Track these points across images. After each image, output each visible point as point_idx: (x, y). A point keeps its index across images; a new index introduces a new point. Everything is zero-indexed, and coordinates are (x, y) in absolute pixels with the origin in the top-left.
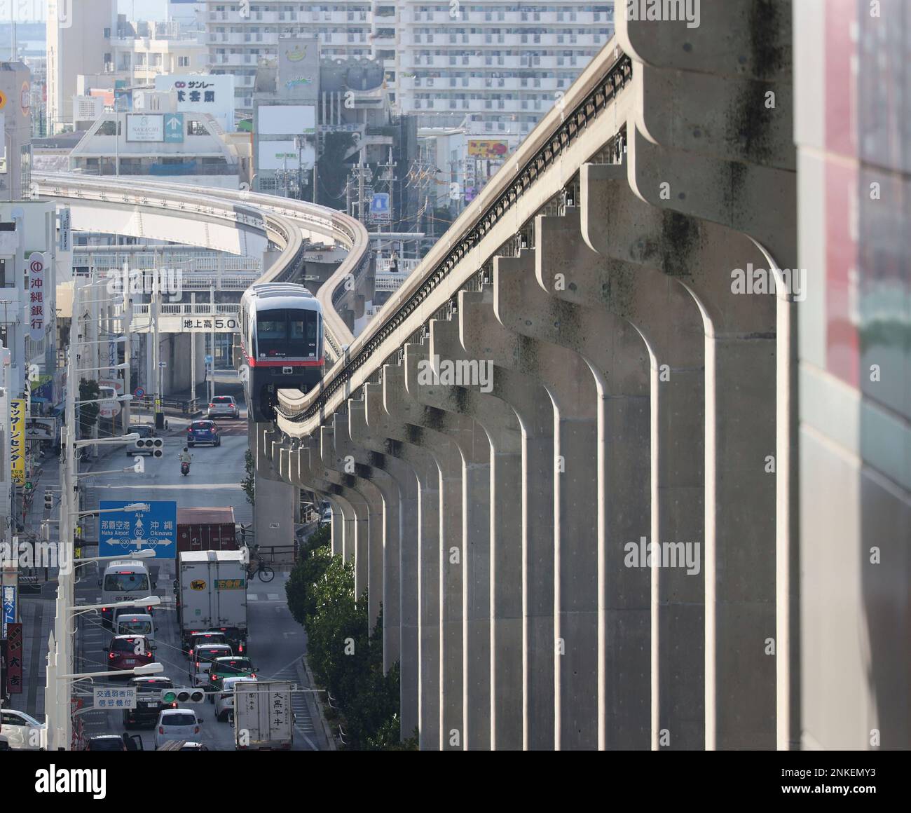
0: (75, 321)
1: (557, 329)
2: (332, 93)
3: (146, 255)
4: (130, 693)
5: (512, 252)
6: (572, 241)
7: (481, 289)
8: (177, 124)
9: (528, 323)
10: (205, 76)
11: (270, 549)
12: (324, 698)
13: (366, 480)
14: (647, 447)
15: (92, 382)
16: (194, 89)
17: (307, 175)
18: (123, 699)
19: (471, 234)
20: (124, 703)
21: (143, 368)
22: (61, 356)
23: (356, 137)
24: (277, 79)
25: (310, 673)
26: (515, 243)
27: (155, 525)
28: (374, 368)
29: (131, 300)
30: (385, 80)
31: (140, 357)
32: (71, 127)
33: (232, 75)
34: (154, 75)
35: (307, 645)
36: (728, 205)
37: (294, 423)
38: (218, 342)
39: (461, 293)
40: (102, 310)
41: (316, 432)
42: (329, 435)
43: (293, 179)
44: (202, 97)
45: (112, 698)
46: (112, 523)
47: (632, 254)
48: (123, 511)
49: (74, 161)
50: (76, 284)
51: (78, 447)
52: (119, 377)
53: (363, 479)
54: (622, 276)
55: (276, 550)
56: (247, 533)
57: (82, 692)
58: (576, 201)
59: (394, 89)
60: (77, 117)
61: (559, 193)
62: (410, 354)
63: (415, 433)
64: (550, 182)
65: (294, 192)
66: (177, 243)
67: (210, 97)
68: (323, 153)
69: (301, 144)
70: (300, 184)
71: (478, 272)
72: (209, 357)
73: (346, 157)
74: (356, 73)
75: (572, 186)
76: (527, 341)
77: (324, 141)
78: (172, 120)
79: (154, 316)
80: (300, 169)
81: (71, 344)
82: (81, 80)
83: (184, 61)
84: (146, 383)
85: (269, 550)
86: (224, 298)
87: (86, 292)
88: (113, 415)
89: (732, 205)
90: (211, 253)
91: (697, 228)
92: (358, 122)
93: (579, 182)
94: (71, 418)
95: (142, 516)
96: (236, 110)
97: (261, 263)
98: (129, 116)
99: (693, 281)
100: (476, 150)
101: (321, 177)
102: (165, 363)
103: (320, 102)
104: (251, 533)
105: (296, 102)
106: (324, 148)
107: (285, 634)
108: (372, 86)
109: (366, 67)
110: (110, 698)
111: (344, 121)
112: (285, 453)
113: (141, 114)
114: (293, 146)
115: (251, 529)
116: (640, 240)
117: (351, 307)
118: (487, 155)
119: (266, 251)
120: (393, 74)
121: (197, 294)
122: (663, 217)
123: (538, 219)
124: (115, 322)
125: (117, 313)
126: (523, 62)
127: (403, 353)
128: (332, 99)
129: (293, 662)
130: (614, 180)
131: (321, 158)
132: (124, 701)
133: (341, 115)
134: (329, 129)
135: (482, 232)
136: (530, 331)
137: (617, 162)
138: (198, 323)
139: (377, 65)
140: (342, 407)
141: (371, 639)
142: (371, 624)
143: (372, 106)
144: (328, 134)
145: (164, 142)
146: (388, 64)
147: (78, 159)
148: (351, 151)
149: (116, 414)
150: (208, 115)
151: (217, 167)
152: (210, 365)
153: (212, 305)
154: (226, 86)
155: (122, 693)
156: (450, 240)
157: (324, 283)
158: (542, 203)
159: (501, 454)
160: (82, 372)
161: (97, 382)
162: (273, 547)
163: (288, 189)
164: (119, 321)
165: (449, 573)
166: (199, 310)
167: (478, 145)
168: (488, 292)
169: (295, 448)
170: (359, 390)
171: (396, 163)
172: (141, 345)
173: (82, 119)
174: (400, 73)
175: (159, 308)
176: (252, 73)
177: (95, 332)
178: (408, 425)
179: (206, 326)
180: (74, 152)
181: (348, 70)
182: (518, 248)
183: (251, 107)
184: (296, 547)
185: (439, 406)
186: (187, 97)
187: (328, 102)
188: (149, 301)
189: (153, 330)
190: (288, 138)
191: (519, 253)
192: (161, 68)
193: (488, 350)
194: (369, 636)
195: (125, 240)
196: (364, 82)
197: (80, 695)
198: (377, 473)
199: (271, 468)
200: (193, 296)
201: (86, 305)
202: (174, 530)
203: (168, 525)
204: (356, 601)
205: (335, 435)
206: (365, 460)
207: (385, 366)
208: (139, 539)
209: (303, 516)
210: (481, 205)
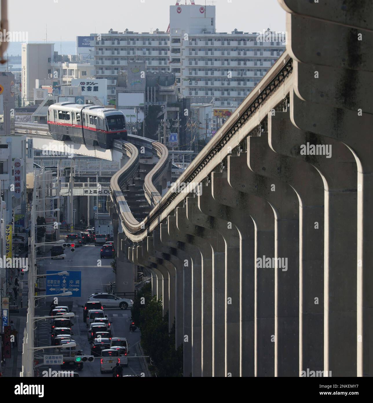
0: (35, 190)
1: (256, 189)
2: (152, 88)
3: (67, 160)
4: (60, 357)
5: (236, 154)
6: (264, 148)
7: (221, 171)
8: (81, 101)
9: (243, 186)
10: (94, 79)
11: (124, 294)
12: (148, 361)
13: (168, 261)
14: (297, 243)
15: (42, 218)
16: (89, 85)
17: (140, 125)
18: (57, 360)
19: (217, 146)
21: (65, 212)
22: (28, 206)
23: (163, 107)
24: (127, 81)
25: (142, 350)
26: (237, 150)
27: (71, 282)
28: (172, 209)
29: (60, 181)
30: (176, 82)
31: (64, 207)
32: (33, 103)
33: (106, 79)
34: (70, 80)
35: (141, 336)
36: (335, 129)
37: (135, 236)
38: (100, 200)
39: (212, 173)
40: (47, 185)
41: (145, 239)
42: (151, 240)
43: (134, 126)
44: (93, 89)
46: (52, 281)
47: (291, 152)
48: (57, 275)
49: (34, 118)
50: (35, 173)
51: (36, 247)
52: (54, 216)
53: (167, 261)
54: (286, 164)
55: (126, 294)
56: (113, 286)
57: (38, 357)
58: (266, 129)
59: (180, 86)
60: (36, 98)
61: (258, 126)
62: (189, 202)
63: (190, 238)
64: (254, 121)
65: (134, 132)
66: (81, 155)
67: (96, 89)
68: (148, 115)
69: (138, 110)
70: (137, 128)
71: (220, 163)
72: (96, 207)
74: (162, 78)
75: (264, 122)
76: (242, 195)
77: (148, 109)
78: (79, 100)
79: (71, 188)
80: (137, 122)
81: (33, 200)
82: (37, 81)
83: (84, 73)
84: (67, 219)
85: (123, 294)
86: (102, 180)
87: (40, 177)
88: (52, 233)
89: (338, 129)
90: (97, 160)
91: (321, 141)
92: (163, 101)
93: (267, 121)
94: (33, 233)
95: (66, 278)
96: (108, 95)
97: (120, 164)
98: (59, 98)
99: (319, 165)
100: (217, 114)
101: (147, 125)
102: (76, 210)
103: (146, 91)
104: (115, 287)
105: (135, 92)
106: (148, 112)
108: (170, 84)
109: (167, 76)
110: (51, 360)
111: (157, 100)
112: (131, 249)
113: (65, 97)
114: (134, 112)
115: (115, 285)
116: (295, 146)
117: (161, 184)
118: (222, 116)
119: (122, 158)
120: (179, 79)
121: (90, 178)
122: (305, 135)
123: (248, 138)
124: (53, 190)
125: (54, 186)
126: (239, 74)
127: (186, 202)
128: (152, 90)
129: (134, 345)
130: (283, 119)
131: (147, 117)
132: (57, 361)
133: (156, 97)
134: (150, 104)
135: (222, 145)
136: (244, 190)
137: (285, 111)
138: (91, 191)
139: (172, 75)
140: (157, 228)
141: (170, 334)
142: (170, 326)
143: (170, 93)
144: (150, 106)
146: (177, 74)
147: (36, 117)
148: (160, 114)
149: (53, 233)
150: (95, 97)
152: (96, 211)
153: (97, 183)
154: (103, 84)
155: (57, 357)
156: (207, 150)
157: (148, 173)
158: (250, 131)
159: (230, 247)
160: (38, 212)
161: (45, 218)
162: (125, 293)
163: (132, 131)
164: (55, 190)
165: (206, 302)
166: (91, 185)
167: (218, 111)
168: (225, 173)
169: (135, 247)
170: (165, 219)
171: (181, 119)
172: (65, 201)
173: (38, 99)
174: (182, 79)
175: (73, 185)
176: (115, 78)
177: (44, 194)
178: (188, 235)
179: (94, 193)
180: (34, 114)
181: (159, 77)
182: (239, 152)
183: (115, 94)
184: (135, 293)
185: (202, 225)
186: (86, 89)
187: (150, 91)
188: (68, 181)
189: (70, 194)
190: (131, 108)
191: (239, 154)
192: (74, 76)
193: (225, 199)
194: (169, 332)
196: (167, 82)
197: (37, 358)
198: (173, 258)
199: (124, 257)
200: (88, 179)
201: (39, 183)
202: (80, 284)
203: (77, 282)
204: (163, 316)
205: (154, 240)
206: (167, 251)
207: (177, 208)
208: (64, 288)
209: (138, 279)
210: (222, 133)
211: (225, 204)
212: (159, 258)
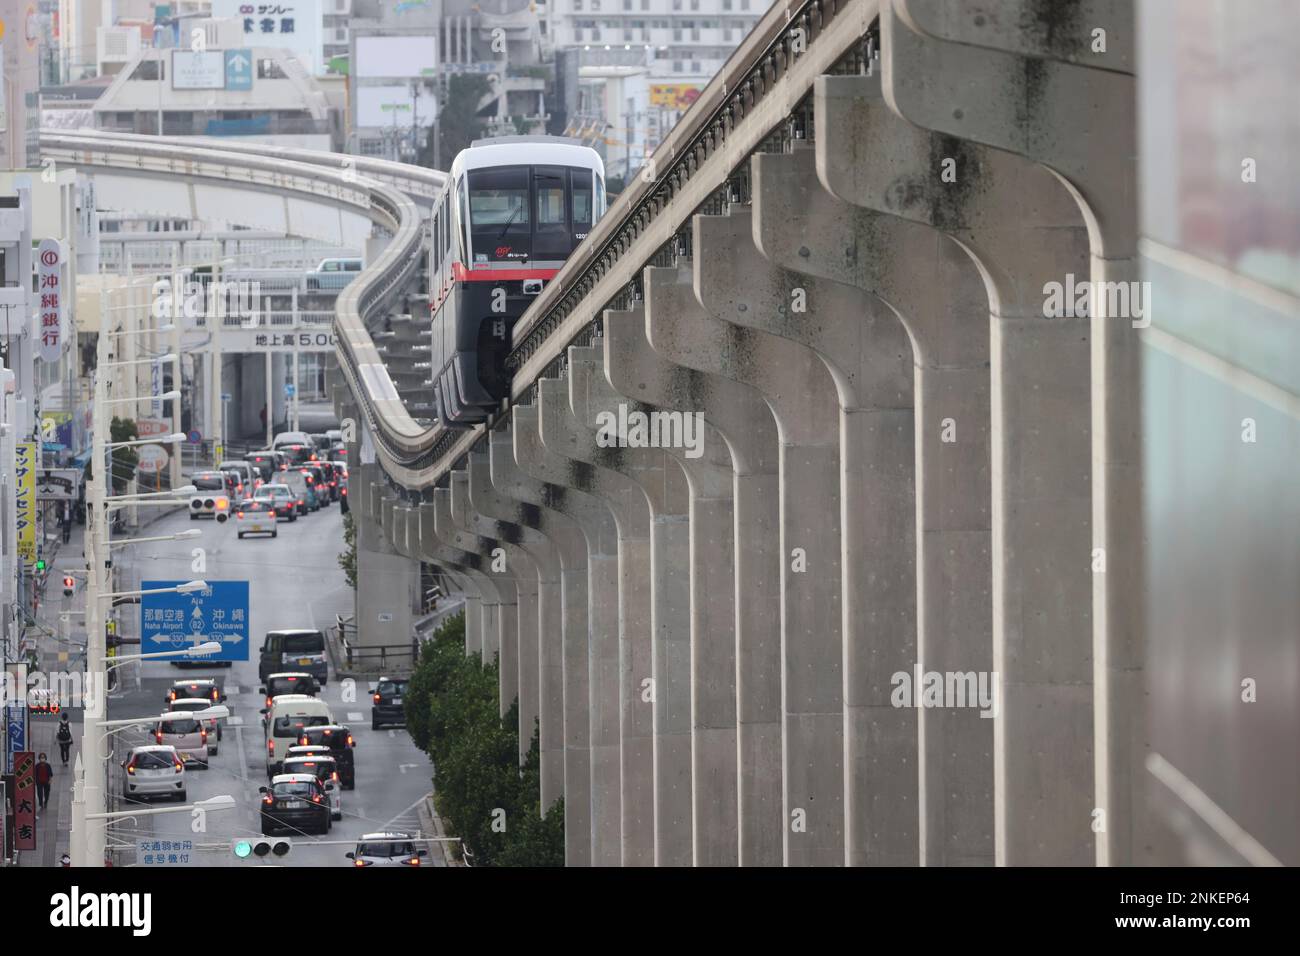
0: (103, 336)
1: (782, 315)
2: (459, 20)
3: (202, 244)
4: (188, 845)
5: (717, 210)
6: (804, 189)
7: (675, 264)
8: (243, 63)
9: (742, 308)
11: (380, 650)
13: (515, 547)
14: (910, 478)
15: (128, 422)
16: (266, 16)
17: (425, 134)
18: (178, 853)
19: (660, 188)
20: (179, 860)
21: (198, 404)
22: (85, 385)
23: (493, 80)
25: (438, 821)
26: (723, 198)
27: (219, 614)
28: (526, 385)
31: (191, 387)
32: (94, 71)
35: (434, 779)
36: (1021, 126)
37: (413, 472)
38: (303, 366)
39: (647, 271)
40: (141, 321)
41: (443, 479)
42: (462, 482)
44: (278, 26)
45: (162, 852)
46: (159, 612)
47: (887, 200)
48: (175, 592)
49: (98, 117)
50: (104, 284)
51: (109, 508)
52: (164, 416)
53: (506, 543)
54: (872, 238)
55: (388, 651)
56: (346, 628)
57: (120, 844)
58: (809, 132)
59: (545, 15)
60: (103, 56)
61: (783, 122)
62: (575, 362)
63: (582, 474)
65: (407, 155)
67: (288, 26)
68: (447, 102)
69: (416, 90)
70: (415, 144)
71: (670, 239)
72: (291, 386)
73: (480, 107)
75: (802, 111)
76: (739, 333)
77: (448, 87)
78: (236, 58)
79: (214, 329)
81: (99, 366)
82: (107, 6)
84: (203, 425)
85: (379, 652)
86: (311, 304)
87: (118, 295)
88: (157, 468)
89: (1028, 125)
91: (978, 164)
92: (494, 60)
93: (812, 106)
94: (100, 469)
95: (201, 602)
96: (325, 46)
98: (175, 54)
99: (973, 238)
100: (660, 98)
101: (445, 136)
102: (229, 395)
103: (443, 32)
104: (353, 629)
105: (408, 32)
106: (448, 96)
107: (402, 766)
108: (515, 8)
110: (159, 852)
111: (476, 58)
112: (401, 513)
113: (192, 51)
114: (404, 94)
115: (352, 623)
116: (899, 181)
118: (677, 105)
119: (370, 236)
121: (274, 298)
122: (930, 148)
123: (756, 159)
124: (159, 336)
127: (566, 362)
128: (459, 27)
129: (414, 805)
130: (862, 98)
131: (444, 111)
132: (178, 857)
133: (472, 49)
134: (455, 70)
135: (676, 183)
136: (744, 320)
137: (866, 73)
138: (275, 339)
140: (480, 444)
141: (523, 769)
142: (523, 747)
143: (515, 37)
144: (454, 76)
145: (225, 89)
147: (104, 115)
148: (487, 100)
149: (161, 467)
150: (287, 51)
151: (299, 122)
152: (292, 399)
153: (295, 312)
154: (311, 12)
155: (176, 845)
156: (630, 199)
158: (760, 137)
159: (704, 500)
160: (114, 404)
161: (135, 421)
162: (383, 648)
163: (399, 151)
164: (165, 336)
165: (631, 670)
166: (276, 321)
167: (664, 90)
168: (684, 269)
169: (414, 506)
170: (504, 417)
171: (549, 115)
172: (196, 371)
173: (110, 59)
175: (220, 320)
177: (132, 348)
178: (574, 462)
179: (286, 343)
180: (98, 105)
182: (726, 204)
183: (347, 41)
184: (415, 647)
186: (256, 27)
187: (453, 32)
189: (212, 349)
190: (397, 82)
191: (729, 210)
193: (686, 349)
194: (521, 764)
195: (171, 225)
196: (504, 3)
198: (530, 535)
199: (381, 537)
200: (268, 300)
201: (118, 313)
202: (246, 622)
203: (238, 614)
204: (501, 716)
205: (470, 484)
206: (512, 516)
207: (540, 380)
208: (197, 634)
209: (425, 604)
210: (674, 146)
211: (687, 365)
212: (488, 536)
